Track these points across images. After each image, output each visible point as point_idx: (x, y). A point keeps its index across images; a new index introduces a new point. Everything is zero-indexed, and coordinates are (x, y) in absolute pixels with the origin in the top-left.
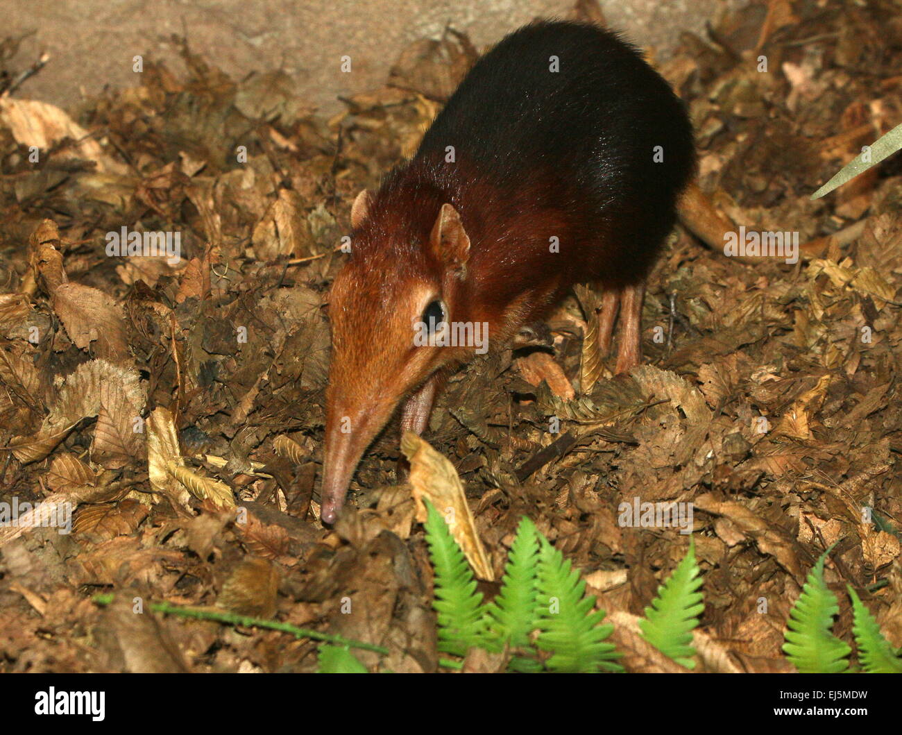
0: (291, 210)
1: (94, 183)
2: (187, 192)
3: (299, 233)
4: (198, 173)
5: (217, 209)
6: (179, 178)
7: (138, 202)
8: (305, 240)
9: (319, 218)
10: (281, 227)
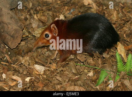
0: (116, 14)
1: (93, 10)
2: (104, 11)
3: (117, 17)
4: (106, 9)
5: (107, 13)
6: (103, 9)
7: (97, 12)
8: (118, 18)
9: (120, 15)
10: (114, 16)
